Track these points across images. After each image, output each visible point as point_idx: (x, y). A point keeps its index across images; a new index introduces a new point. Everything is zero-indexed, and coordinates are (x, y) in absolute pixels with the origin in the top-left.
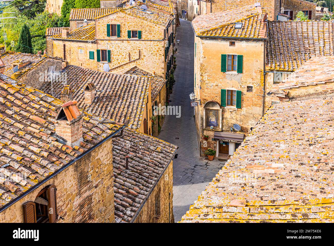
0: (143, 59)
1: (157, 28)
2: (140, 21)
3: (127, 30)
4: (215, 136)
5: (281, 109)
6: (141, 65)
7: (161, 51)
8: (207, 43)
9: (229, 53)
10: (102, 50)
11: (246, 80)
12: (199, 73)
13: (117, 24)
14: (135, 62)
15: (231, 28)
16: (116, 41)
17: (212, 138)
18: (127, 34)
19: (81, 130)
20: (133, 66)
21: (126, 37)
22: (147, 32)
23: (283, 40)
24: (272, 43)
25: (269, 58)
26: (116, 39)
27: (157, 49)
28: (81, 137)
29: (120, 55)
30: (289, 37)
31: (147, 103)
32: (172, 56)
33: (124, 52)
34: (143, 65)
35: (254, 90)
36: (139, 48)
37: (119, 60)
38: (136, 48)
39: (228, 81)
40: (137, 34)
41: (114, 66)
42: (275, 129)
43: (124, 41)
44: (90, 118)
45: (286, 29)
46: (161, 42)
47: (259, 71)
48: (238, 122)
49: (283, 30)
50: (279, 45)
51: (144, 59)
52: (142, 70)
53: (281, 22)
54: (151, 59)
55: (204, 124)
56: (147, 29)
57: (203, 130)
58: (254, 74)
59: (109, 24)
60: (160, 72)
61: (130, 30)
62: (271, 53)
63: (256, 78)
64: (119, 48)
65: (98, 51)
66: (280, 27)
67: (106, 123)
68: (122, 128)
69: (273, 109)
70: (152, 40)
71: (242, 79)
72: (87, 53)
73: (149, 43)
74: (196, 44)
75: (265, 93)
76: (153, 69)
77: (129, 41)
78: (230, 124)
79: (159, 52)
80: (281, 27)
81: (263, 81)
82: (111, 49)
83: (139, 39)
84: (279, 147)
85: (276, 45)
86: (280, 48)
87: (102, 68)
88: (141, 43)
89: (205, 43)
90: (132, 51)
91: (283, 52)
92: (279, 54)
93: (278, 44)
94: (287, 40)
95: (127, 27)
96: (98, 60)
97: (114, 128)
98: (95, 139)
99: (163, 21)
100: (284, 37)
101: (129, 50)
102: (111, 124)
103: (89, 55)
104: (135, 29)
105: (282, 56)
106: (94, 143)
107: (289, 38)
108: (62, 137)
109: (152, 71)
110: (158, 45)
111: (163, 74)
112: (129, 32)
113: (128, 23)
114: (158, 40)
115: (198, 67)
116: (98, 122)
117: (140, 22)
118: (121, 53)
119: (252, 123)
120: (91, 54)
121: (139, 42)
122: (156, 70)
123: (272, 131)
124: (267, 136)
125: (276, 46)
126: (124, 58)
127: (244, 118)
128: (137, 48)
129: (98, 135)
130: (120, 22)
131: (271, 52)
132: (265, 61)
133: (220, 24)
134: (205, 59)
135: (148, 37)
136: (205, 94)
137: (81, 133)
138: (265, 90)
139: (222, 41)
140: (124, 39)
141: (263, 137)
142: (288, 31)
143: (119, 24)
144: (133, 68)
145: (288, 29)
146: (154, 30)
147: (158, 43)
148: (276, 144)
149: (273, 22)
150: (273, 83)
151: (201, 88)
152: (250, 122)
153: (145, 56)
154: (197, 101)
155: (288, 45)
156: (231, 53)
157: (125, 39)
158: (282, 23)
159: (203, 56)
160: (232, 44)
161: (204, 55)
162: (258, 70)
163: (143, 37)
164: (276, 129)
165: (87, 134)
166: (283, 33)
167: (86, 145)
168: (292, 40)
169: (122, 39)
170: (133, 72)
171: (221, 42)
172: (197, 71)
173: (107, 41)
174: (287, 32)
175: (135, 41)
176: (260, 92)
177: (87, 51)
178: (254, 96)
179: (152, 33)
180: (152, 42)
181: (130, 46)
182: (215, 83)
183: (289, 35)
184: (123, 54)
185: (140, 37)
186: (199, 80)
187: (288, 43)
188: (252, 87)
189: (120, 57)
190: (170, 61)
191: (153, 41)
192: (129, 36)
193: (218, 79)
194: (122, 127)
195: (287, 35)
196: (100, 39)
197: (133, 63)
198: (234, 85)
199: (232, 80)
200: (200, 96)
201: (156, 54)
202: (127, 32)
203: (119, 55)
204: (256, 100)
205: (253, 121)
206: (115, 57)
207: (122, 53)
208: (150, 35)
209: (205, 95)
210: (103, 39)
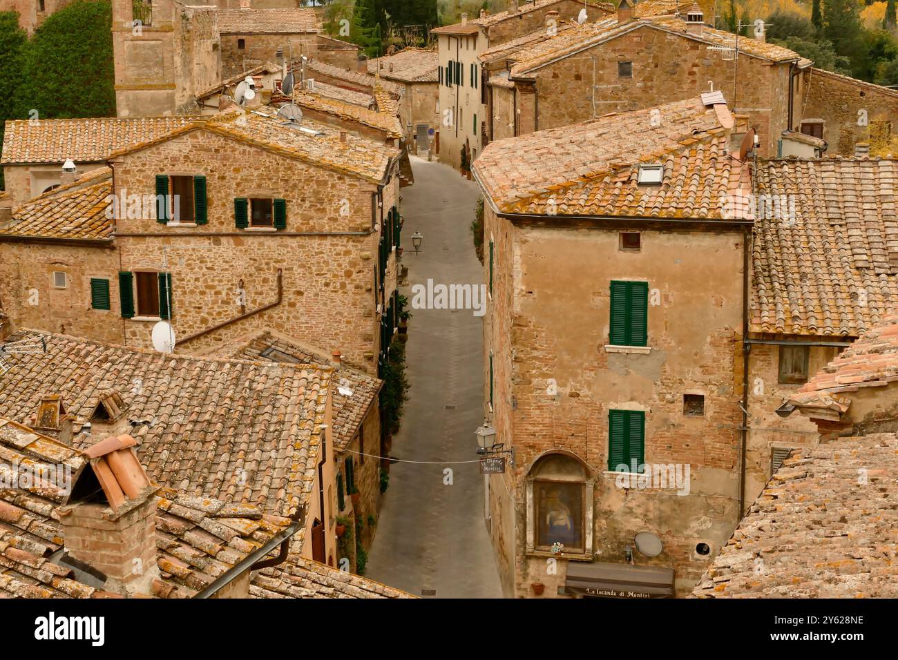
0: (292, 305)
1: (345, 187)
2: (281, 162)
3: (232, 198)
4: (568, 578)
5: (829, 461)
6: (287, 326)
7: (361, 274)
8: (536, 240)
9: (620, 275)
10: (139, 274)
11: (682, 372)
12: (506, 352)
13: (193, 174)
14: (266, 317)
15: (624, 183)
16: (192, 239)
17: (559, 587)
18: (231, 211)
19: (151, 540)
20: (260, 333)
21: (228, 224)
22: (307, 204)
23: (810, 226)
24: (769, 237)
25: (762, 292)
26: (191, 231)
27: (346, 266)
28: (152, 565)
29: (208, 291)
30: (830, 216)
31: (320, 465)
32: (396, 293)
33: (220, 281)
34: (293, 328)
35: (710, 409)
36: (277, 266)
37: (205, 309)
38: (267, 264)
39: (614, 378)
40: (271, 212)
41: (184, 332)
42: (814, 526)
43: (224, 240)
44: (172, 499)
45: (820, 186)
46: (362, 239)
47: (725, 341)
48: (651, 527)
49: (809, 191)
50: (797, 243)
51: (298, 305)
52: (292, 347)
53: (801, 161)
54: (325, 304)
55: (530, 537)
56: (308, 190)
57: (527, 558)
58: (708, 351)
59: (163, 173)
60: (357, 352)
61: (244, 196)
62: (766, 274)
63: (715, 365)
64: (203, 265)
65: (125, 278)
66: (796, 178)
67: (228, 517)
68: (282, 534)
69: (797, 465)
70: (325, 232)
71: (667, 368)
72: (81, 285)
73: (316, 246)
74: (491, 245)
75: (749, 419)
76: (333, 342)
77: (242, 238)
78: (623, 535)
79: (354, 275)
80: (799, 180)
81: (742, 376)
82: (173, 270)
83: (279, 229)
84: (836, 583)
85: (784, 243)
86: (798, 256)
87: (140, 342)
88: (287, 246)
89: (531, 240)
90: (251, 275)
91: (811, 270)
92: (797, 276)
93: (794, 242)
94: (824, 227)
95: (234, 186)
96: (127, 312)
97: (259, 534)
98: (200, 570)
99: (367, 164)
100: (813, 215)
101: (240, 270)
102: (248, 521)
103: (89, 292)
104: (263, 193)
105: (808, 283)
106: (199, 582)
107: (829, 219)
108: (87, 563)
109: (328, 349)
110: (347, 253)
111: (370, 358)
112: (240, 205)
113: (237, 170)
114: (347, 231)
115: (501, 328)
116: (200, 515)
117: (282, 168)
118: (210, 283)
119: (704, 527)
120: (100, 291)
121: (278, 240)
122: (343, 343)
123: (804, 536)
124: (789, 550)
125: (785, 250)
126: (223, 302)
127: (674, 510)
128: (272, 264)
129: (208, 555)
130: (206, 169)
131: (769, 271)
132: (750, 302)
133: (582, 170)
134: (530, 299)
135: (311, 223)
136: (530, 427)
137: (150, 549)
138: (749, 409)
139: (594, 232)
140: (224, 229)
141: (777, 553)
142: (827, 193)
143: (203, 174)
144: (258, 338)
145: (826, 187)
146: (334, 196)
147: (351, 243)
148: (827, 574)
149: (771, 163)
150: (776, 382)
151: (515, 405)
152: (695, 525)
153: (300, 293)
154: (505, 455)
155: (827, 246)
156: (625, 275)
157: (224, 232)
158: (804, 166)
159: (524, 288)
160: (631, 242)
161: (528, 284)
162: (722, 338)
163: (294, 221)
164: (818, 526)
165: (170, 554)
166: (810, 203)
167: (171, 591)
168: (841, 225)
169: (213, 230)
170: (260, 355)
171: (589, 235)
172: (497, 344)
173: (155, 240)
174: (822, 197)
175: (262, 239)
176: (730, 414)
177: (84, 278)
178: (708, 429)
179: (328, 208)
180: (328, 242)
181: (246, 258)
182: (569, 386)
183: (831, 210)
184: (219, 288)
185: (281, 222)
186: (508, 378)
187: (827, 237)
188: (701, 398)
189: (209, 297)
190: (389, 311)
191: (329, 239)
192: (240, 220)
193: (579, 371)
194: (285, 531)
195: (824, 210)
196: (129, 232)
197: (256, 321)
198: (636, 394)
199: (628, 373)
200: (514, 435)
201: (343, 285)
202: (233, 205)
203: (202, 293)
204: (718, 445)
205: (705, 522)
206: (187, 299)
207: (216, 283)
208: (320, 215)
209: (531, 429)
210: (141, 231)
